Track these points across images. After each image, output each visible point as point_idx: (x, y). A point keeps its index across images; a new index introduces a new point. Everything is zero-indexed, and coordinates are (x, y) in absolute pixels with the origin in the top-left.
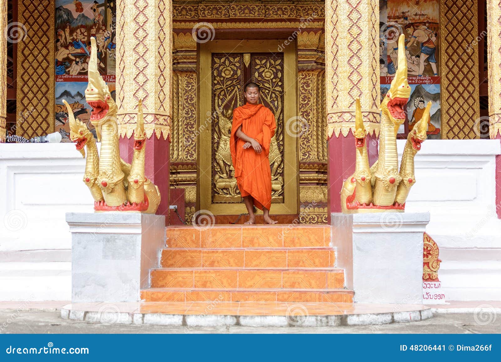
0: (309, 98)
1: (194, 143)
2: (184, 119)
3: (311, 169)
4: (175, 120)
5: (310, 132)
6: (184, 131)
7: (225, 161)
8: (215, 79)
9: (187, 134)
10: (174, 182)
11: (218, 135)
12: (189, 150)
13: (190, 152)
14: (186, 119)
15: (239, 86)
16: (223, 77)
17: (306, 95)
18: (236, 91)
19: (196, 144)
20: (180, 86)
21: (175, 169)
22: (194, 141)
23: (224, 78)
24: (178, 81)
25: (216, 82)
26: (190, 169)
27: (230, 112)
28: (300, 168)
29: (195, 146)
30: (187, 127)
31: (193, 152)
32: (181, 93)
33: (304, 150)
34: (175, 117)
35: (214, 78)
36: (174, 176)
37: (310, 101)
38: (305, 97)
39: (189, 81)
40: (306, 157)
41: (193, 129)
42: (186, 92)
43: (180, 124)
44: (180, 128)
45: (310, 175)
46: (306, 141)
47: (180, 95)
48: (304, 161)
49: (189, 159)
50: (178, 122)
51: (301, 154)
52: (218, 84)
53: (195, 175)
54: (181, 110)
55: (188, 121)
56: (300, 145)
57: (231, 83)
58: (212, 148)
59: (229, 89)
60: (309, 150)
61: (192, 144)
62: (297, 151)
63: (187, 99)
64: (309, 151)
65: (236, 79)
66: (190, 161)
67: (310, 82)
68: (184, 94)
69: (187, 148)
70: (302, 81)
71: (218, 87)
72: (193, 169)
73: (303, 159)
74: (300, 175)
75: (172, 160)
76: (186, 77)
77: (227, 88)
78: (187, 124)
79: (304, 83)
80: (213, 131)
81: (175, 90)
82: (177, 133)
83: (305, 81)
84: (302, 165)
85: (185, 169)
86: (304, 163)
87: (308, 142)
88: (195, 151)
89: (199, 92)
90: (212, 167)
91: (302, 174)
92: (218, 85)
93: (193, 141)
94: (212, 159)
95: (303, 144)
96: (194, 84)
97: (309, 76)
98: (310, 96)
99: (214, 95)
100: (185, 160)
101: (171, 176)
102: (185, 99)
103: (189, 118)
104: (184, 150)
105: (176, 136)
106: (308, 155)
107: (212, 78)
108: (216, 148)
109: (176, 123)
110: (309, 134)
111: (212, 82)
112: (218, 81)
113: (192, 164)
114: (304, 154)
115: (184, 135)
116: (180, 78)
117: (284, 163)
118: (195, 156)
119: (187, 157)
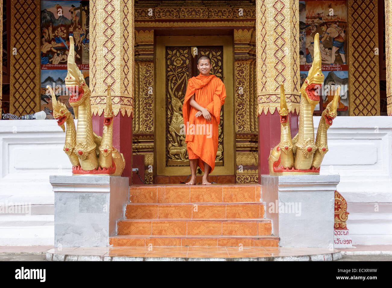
0: (244, 82)
1: (152, 118)
2: (144, 99)
3: (245, 139)
4: (137, 100)
5: (244, 109)
6: (144, 109)
7: (177, 132)
8: (168, 68)
9: (146, 111)
10: (136, 150)
11: (171, 111)
12: (148, 124)
13: (149, 125)
14: (145, 99)
15: (187, 73)
16: (174, 65)
17: (241, 80)
18: (185, 77)
19: (153, 119)
20: (140, 73)
21: (136, 139)
22: (152, 117)
23: (176, 66)
24: (139, 69)
25: (169, 69)
26: (149, 139)
27: (180, 93)
28: (236, 138)
29: (152, 121)
30: (146, 105)
31: (151, 126)
32: (142, 79)
33: (239, 124)
34: (136, 97)
35: (167, 66)
36: (136, 144)
37: (244, 85)
38: (240, 81)
39: (147, 69)
40: (241, 129)
41: (151, 108)
42: (146, 77)
43: (141, 103)
44: (141, 106)
45: (245, 144)
46: (241, 117)
47: (140, 80)
48: (240, 132)
49: (147, 131)
50: (139, 101)
51: (237, 127)
52: (171, 70)
53: (152, 144)
54: (142, 92)
55: (147, 101)
56: (237, 120)
57: (181, 70)
58: (166, 122)
59: (179, 75)
60: (244, 123)
61: (150, 119)
62: (234, 124)
63: (146, 83)
64: (244, 125)
65: (185, 67)
66: (149, 133)
67: (244, 69)
68: (144, 79)
69: (146, 123)
70: (238, 69)
71: (171, 73)
72: (150, 139)
73: (239, 131)
74: (237, 144)
75: (135, 132)
76: (145, 65)
77: (178, 75)
78: (146, 104)
79: (240, 70)
80: (167, 108)
81: (136, 76)
82: (138, 110)
83: (240, 68)
84: (238, 135)
85: (145, 139)
86: (240, 134)
87: (242, 117)
88: (152, 124)
89: (155, 77)
90: (166, 137)
91: (238, 143)
92: (170, 72)
93: (150, 117)
94: (166, 131)
95: (239, 119)
96: (152, 72)
97: (244, 65)
98: (244, 81)
99: (167, 80)
100: (145, 132)
101: (133, 144)
102: (145, 83)
103: (148, 98)
104: (144, 124)
105: (137, 113)
106: (242, 127)
107: (166, 66)
108: (169, 122)
109: (137, 103)
110: (244, 111)
111: (166, 69)
112: (171, 69)
113: (150, 135)
114: (240, 127)
115: (144, 112)
116: (140, 66)
117: (223, 134)
118: (152, 129)
119: (146, 130)
